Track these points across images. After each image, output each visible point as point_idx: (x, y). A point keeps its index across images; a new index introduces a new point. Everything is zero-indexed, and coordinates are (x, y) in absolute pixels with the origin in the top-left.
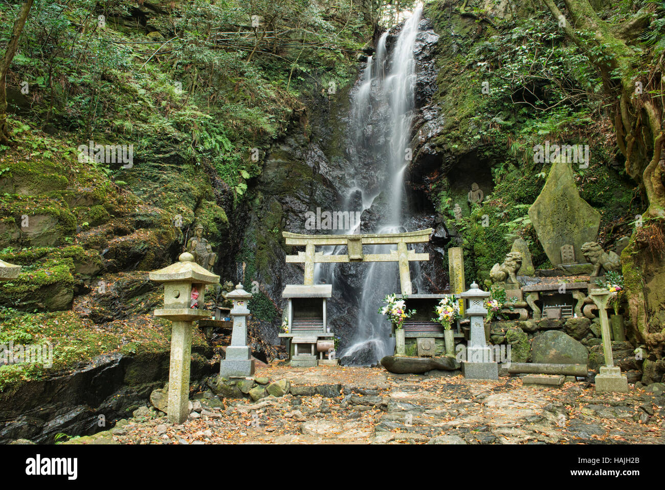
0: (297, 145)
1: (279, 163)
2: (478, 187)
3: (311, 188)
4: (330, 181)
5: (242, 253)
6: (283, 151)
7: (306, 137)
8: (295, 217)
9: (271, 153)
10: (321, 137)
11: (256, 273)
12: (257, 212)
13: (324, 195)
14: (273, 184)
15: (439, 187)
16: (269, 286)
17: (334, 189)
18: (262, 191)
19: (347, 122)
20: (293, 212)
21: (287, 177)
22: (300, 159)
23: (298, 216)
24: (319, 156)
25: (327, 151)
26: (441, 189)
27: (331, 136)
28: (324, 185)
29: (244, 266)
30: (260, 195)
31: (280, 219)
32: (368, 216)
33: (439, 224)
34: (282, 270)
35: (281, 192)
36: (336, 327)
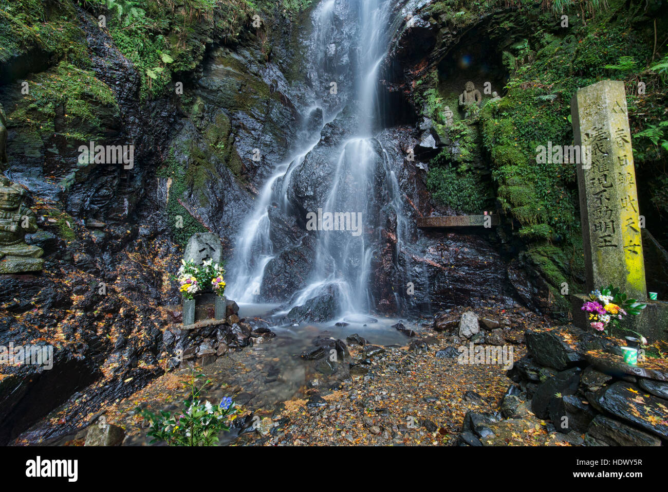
0: (252, 59)
1: (229, 72)
2: (473, 87)
3: (267, 107)
4: (288, 99)
5: (168, 166)
6: (233, 58)
7: (264, 54)
8: (247, 135)
9: (218, 57)
10: (280, 58)
11: (186, 193)
12: (196, 122)
13: (281, 113)
14: (220, 94)
15: (426, 83)
16: (203, 210)
17: (292, 107)
18: (204, 98)
19: (309, 46)
20: (245, 128)
21: (239, 90)
22: (256, 75)
23: (250, 133)
24: (277, 76)
25: (288, 75)
26: (429, 86)
27: (291, 59)
28: (282, 103)
29: (169, 183)
30: (199, 101)
31: (226, 133)
32: (330, 131)
33: (425, 130)
34: (226, 192)
35: (233, 107)
36: (287, 263)
